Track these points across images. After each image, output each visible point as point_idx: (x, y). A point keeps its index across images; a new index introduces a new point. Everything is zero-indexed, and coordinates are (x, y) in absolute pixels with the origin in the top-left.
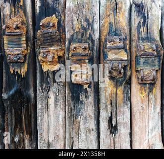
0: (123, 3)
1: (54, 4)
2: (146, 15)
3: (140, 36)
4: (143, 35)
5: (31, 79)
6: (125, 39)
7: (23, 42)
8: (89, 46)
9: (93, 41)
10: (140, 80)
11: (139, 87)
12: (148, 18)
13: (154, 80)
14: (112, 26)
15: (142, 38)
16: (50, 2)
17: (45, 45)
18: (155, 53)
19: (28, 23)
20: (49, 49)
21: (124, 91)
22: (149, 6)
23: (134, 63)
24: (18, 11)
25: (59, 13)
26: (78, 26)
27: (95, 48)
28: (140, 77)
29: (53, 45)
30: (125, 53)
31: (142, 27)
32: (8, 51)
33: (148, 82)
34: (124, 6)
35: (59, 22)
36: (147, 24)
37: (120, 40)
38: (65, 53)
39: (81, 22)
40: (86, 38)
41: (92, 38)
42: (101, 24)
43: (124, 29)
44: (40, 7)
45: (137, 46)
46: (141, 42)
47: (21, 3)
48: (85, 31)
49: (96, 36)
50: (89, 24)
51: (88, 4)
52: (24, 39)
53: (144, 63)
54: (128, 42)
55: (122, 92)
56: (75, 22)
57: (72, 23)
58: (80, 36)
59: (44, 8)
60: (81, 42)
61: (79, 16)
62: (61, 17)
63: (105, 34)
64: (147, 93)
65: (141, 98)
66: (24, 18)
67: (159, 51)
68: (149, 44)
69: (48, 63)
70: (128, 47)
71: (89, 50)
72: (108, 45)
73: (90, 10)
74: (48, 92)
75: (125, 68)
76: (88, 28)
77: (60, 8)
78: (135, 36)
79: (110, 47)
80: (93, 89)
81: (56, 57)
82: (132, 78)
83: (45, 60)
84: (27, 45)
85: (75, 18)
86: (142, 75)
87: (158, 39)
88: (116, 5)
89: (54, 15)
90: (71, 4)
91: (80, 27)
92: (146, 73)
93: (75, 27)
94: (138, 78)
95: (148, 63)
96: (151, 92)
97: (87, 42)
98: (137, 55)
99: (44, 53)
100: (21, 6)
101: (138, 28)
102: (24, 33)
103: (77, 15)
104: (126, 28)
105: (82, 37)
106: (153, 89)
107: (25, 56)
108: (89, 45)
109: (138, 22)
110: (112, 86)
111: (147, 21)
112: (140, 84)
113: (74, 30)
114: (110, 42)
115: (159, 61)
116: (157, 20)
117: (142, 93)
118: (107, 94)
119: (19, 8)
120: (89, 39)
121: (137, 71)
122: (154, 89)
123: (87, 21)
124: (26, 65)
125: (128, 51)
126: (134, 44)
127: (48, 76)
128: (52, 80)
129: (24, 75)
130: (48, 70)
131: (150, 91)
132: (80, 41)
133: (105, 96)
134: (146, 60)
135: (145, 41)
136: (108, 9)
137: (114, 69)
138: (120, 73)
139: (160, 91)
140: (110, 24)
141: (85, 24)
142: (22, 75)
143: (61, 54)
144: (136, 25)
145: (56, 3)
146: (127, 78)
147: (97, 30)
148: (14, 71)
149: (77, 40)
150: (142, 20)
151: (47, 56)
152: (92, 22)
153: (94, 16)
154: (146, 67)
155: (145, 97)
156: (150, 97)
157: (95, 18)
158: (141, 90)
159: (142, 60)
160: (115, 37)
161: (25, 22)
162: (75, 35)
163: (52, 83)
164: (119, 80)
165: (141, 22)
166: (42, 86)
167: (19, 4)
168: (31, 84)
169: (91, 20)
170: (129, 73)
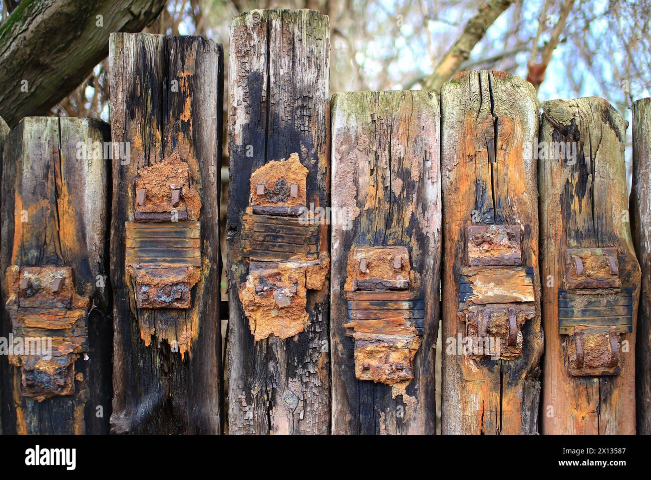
0: (517, 119)
1: (293, 119)
2: (588, 159)
3: (571, 225)
4: (581, 221)
5: (211, 365)
6: (525, 235)
7: (190, 243)
8: (410, 257)
9: (423, 240)
10: (573, 365)
11: (569, 386)
12: (593, 171)
13: (613, 364)
14: (484, 191)
15: (577, 231)
16: (282, 113)
17: (267, 255)
18: (618, 282)
19: (205, 178)
20: (281, 265)
21: (523, 403)
22: (596, 133)
23: (552, 309)
24: (175, 140)
25: (310, 146)
26: (372, 191)
27: (430, 261)
28: (573, 357)
29: (293, 253)
30: (528, 281)
31: (576, 199)
32: (143, 272)
33: (598, 372)
34: (518, 129)
35: (311, 179)
36: (592, 191)
37: (511, 237)
38: (328, 279)
39: (384, 178)
40: (399, 230)
41: (419, 230)
42: (447, 182)
43: (521, 203)
44: (246, 128)
45: (562, 258)
46: (573, 243)
47: (187, 115)
48: (395, 207)
49: (433, 223)
50: (409, 186)
51: (407, 121)
52: (196, 233)
53: (583, 311)
54: (534, 243)
55: (518, 406)
56: (365, 179)
57: (356, 182)
58: (379, 224)
59: (261, 131)
60: (384, 243)
61: (377, 158)
62: (317, 159)
63: (460, 215)
64: (593, 406)
65: (577, 423)
66: (193, 162)
67: (629, 275)
68: (599, 251)
69: (274, 313)
70: (534, 259)
71: (412, 268)
72: (474, 253)
73: (414, 140)
74: (270, 408)
75: (526, 327)
76: (408, 198)
77: (314, 133)
78: (555, 225)
79: (479, 260)
80: (422, 397)
81: (303, 293)
82: (548, 359)
83: (264, 302)
84: (203, 253)
85: (364, 166)
86: (580, 351)
87: (625, 235)
88: (495, 124)
89: (295, 156)
90: (353, 122)
91: (381, 193)
92: (591, 344)
93: (362, 193)
94: (567, 359)
95: (596, 313)
96: (605, 401)
97: (402, 243)
98: (563, 284)
99: (262, 280)
100: (185, 125)
101: (566, 199)
102: (195, 212)
103: (372, 157)
104: (526, 197)
105: (388, 225)
106: (610, 393)
107: (194, 290)
108: (410, 251)
109: (563, 182)
110: (486, 388)
111: (590, 178)
112: (574, 377)
113: (359, 204)
114: (478, 245)
115: (629, 307)
116: (618, 177)
117: (577, 407)
118: (468, 413)
119: (177, 130)
120: (409, 232)
121: (564, 337)
122: (616, 393)
123: (404, 174)
124: (196, 317)
125: (536, 272)
126: (552, 249)
127: (270, 355)
128: (282, 369)
129: (187, 353)
130: (272, 334)
131: (604, 398)
132: (381, 241)
133: (464, 418)
134: (590, 303)
135: (585, 243)
136: (469, 137)
137: (494, 330)
138: (513, 343)
139: (632, 396)
140: (477, 184)
141: (397, 185)
142: (182, 352)
143: (316, 281)
144: (559, 189)
145: (302, 117)
146: (534, 358)
147: (435, 204)
148: (154, 337)
149: (369, 236)
150: (576, 175)
151: (272, 289)
152: (421, 179)
153: (425, 160)
154: (591, 326)
155: (587, 418)
156: (602, 417)
157: (428, 164)
158: (576, 396)
159: (578, 303)
160: (494, 227)
161: (197, 175)
162: (364, 220)
163: (283, 377)
164: (509, 367)
165: (574, 182)
166: (247, 388)
167: (177, 119)
168: (213, 381)
169: (415, 175)
170: (537, 343)
